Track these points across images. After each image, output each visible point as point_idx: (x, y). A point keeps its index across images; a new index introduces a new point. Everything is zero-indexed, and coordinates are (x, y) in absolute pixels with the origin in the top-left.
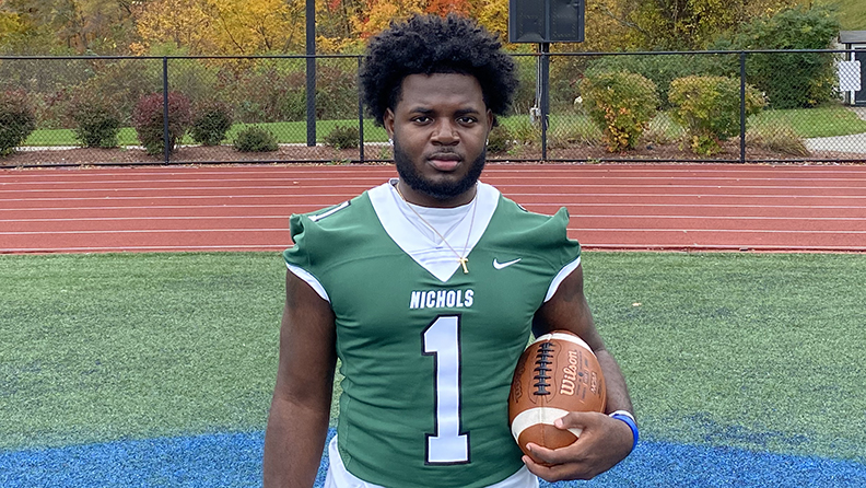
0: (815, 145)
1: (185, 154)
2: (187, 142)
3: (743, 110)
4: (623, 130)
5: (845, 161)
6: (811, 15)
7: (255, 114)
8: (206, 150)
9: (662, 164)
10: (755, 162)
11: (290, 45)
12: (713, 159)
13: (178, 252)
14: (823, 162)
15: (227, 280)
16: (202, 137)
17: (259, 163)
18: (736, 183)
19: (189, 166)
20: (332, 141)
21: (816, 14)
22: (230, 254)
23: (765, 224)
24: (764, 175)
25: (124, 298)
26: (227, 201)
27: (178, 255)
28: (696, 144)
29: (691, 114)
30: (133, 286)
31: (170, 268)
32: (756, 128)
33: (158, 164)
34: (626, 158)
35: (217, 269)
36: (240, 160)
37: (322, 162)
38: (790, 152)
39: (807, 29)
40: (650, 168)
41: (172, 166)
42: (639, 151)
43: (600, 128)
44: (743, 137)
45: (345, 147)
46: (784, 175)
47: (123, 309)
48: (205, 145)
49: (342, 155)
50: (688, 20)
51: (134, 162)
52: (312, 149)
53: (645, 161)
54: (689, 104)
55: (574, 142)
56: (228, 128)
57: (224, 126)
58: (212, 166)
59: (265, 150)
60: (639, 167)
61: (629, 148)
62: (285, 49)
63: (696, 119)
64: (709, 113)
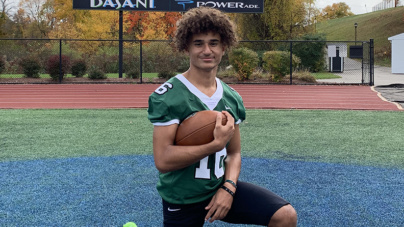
1: (68, 80)
4: (245, 72)
5: (330, 84)
8: (77, 78)
9: (260, 85)
10: (296, 84)
12: (279, 83)
16: (76, 74)
17: (99, 83)
19: (70, 84)
20: (129, 75)
23: (300, 102)
24: (299, 88)
26: (86, 94)
28: (273, 77)
29: (271, 65)
33: (57, 83)
34: (246, 83)
36: (91, 82)
37: (125, 83)
38: (310, 81)
40: (256, 86)
41: (63, 84)
42: (251, 80)
43: (236, 71)
44: (291, 75)
45: (134, 78)
49: (134, 81)
51: (46, 82)
52: (121, 79)
53: (254, 84)
54: (270, 62)
55: (226, 77)
57: (84, 69)
58: (79, 84)
59: (102, 78)
60: (251, 86)
61: (247, 79)
63: (273, 67)
64: (278, 65)
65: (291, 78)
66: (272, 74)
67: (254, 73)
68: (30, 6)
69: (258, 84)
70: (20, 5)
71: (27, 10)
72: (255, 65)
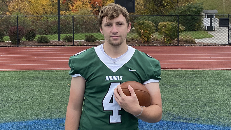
0: (197, 41)
1: (23, 43)
2: (24, 40)
3: (178, 31)
4: (146, 37)
5: (205, 45)
6: (196, 6)
7: (42, 32)
8: (29, 42)
9: (156, 46)
10: (181, 45)
11: (52, 13)
12: (170, 45)
13: (23, 70)
14: (200, 45)
15: (37, 78)
16: (28, 39)
17: (45, 46)
18: (176, 51)
19: (24, 47)
20: (65, 40)
21: (197, 5)
22: (38, 71)
23: (185, 62)
24: (184, 49)
25: (8, 83)
26: (36, 56)
27: (23, 71)
28: (166, 40)
29: (164, 32)
30: (11, 80)
31: (21, 75)
32: (182, 36)
33: (16, 46)
34: (147, 44)
35: (34, 75)
36: (39, 45)
37: (62, 45)
38: (191, 43)
39: (195, 9)
40: (153, 47)
41: (20, 47)
42: (150, 43)
43: (139, 36)
44: (178, 38)
45: (69, 41)
46: (189, 49)
47: (8, 86)
48: (29, 41)
49: (68, 44)
50: (162, 7)
51: (8, 46)
52: (59, 42)
53: (152, 45)
54: (163, 30)
55: (132, 40)
56: (35, 36)
57: (34, 35)
58: (31, 47)
59: (46, 42)
60: (150, 47)
61: (147, 42)
62: (51, 14)
63: (165, 34)
64: (169, 32)
65: (178, 41)
66: (165, 38)
72: (153, 32)
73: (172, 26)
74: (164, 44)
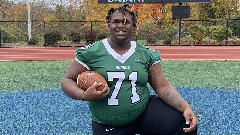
4: (198, 39)
10: (230, 46)
12: (220, 45)
18: (225, 49)
23: (231, 56)
24: (232, 48)
28: (216, 42)
34: (199, 45)
42: (202, 44)
43: (193, 38)
53: (204, 46)
54: (214, 33)
55: (187, 42)
61: (200, 43)
63: (216, 36)
64: (219, 34)
65: (227, 42)
66: (215, 39)
67: (204, 40)
68: (76, 2)
69: (207, 46)
70: (70, 2)
71: (74, 5)
72: (205, 35)
73: (222, 29)
74: (214, 44)
